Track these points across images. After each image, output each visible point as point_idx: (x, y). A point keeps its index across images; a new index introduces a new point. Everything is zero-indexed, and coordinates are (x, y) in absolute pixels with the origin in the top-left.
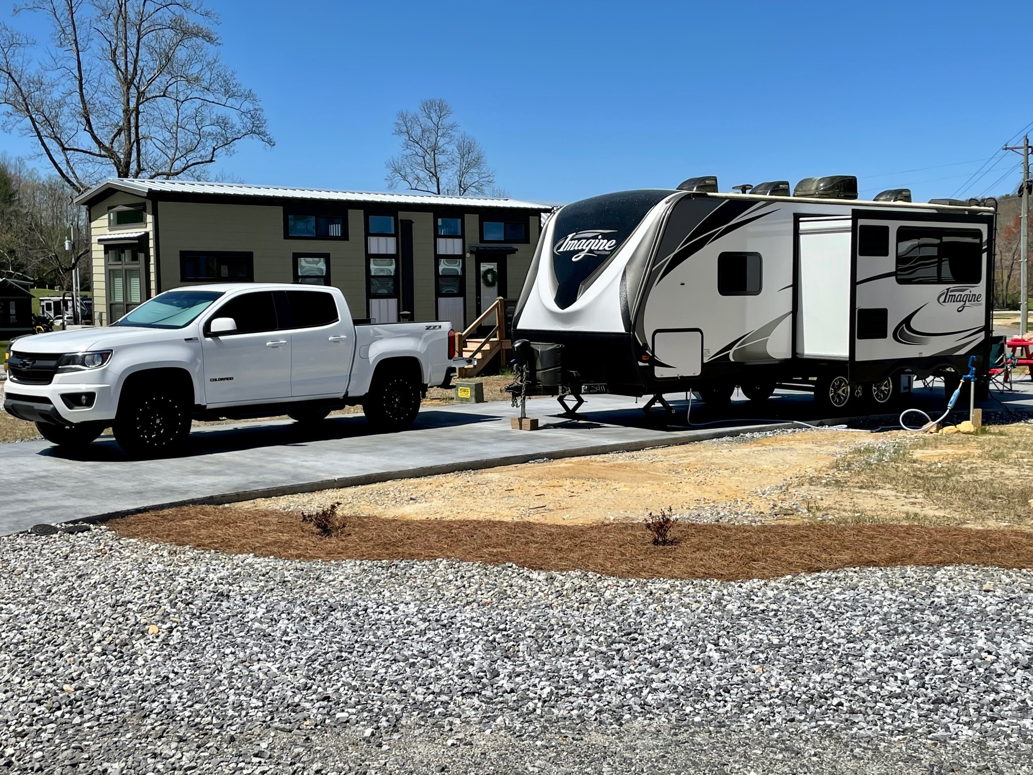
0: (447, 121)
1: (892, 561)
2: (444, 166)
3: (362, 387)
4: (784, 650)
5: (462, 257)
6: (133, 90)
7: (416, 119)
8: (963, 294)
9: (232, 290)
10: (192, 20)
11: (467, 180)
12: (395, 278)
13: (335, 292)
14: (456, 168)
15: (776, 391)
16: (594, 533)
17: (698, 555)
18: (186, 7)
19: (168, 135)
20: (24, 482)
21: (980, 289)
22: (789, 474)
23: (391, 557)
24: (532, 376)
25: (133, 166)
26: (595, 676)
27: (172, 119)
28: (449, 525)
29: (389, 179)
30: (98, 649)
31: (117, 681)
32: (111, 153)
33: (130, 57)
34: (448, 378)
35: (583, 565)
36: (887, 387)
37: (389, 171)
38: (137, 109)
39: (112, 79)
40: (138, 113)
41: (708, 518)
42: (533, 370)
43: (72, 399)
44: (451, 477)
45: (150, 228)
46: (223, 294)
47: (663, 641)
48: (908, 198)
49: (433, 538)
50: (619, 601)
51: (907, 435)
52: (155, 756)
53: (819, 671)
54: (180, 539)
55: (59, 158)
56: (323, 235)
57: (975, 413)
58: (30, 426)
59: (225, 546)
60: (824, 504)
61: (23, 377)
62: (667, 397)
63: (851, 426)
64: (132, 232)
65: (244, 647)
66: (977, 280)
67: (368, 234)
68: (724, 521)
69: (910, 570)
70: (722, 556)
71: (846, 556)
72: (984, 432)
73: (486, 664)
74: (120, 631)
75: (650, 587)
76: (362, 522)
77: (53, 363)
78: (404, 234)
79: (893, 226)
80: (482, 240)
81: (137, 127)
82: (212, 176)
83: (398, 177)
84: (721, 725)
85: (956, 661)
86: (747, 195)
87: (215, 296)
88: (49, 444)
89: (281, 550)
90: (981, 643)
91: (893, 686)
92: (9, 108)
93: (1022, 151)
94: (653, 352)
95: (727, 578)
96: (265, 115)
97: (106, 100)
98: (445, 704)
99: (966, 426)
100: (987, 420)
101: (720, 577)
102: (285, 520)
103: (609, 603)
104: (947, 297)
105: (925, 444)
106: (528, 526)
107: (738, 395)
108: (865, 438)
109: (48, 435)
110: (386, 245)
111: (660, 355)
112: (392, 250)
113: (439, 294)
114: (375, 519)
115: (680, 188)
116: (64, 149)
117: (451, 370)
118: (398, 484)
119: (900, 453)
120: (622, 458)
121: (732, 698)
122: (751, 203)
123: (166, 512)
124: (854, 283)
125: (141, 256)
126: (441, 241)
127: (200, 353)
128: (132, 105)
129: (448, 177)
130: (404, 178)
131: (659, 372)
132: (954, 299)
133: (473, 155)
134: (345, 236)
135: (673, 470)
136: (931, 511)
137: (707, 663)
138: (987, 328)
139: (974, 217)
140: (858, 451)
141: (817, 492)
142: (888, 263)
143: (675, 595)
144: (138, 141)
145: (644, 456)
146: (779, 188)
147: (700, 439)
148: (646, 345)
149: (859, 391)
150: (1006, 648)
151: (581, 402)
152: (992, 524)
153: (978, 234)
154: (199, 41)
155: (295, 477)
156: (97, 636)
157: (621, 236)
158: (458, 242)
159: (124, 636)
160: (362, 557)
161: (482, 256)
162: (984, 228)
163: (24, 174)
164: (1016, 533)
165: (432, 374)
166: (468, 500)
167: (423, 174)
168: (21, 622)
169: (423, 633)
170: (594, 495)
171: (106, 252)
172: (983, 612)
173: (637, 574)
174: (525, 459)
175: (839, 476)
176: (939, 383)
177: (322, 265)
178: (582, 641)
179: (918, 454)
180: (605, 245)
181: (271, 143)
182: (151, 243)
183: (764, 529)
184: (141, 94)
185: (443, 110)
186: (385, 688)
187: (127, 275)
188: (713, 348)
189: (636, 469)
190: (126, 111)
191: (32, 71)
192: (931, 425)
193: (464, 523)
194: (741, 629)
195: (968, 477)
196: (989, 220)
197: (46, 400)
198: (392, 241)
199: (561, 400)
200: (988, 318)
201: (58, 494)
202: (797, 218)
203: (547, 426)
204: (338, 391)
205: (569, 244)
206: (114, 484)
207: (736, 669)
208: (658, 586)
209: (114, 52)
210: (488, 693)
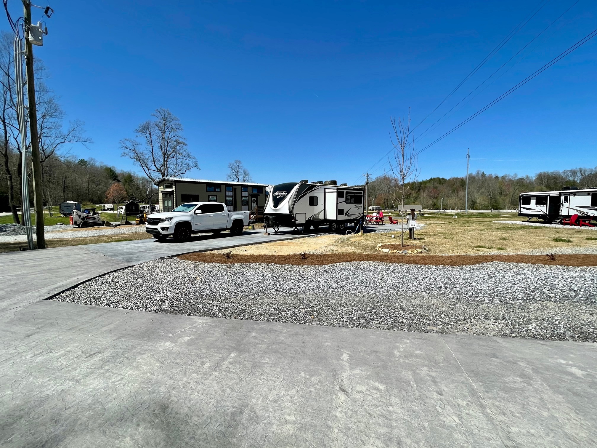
0: (240, 165)
1: (351, 261)
2: (240, 175)
3: (230, 226)
4: (334, 278)
5: (248, 196)
6: (166, 156)
7: (233, 164)
8: (359, 206)
9: (200, 204)
10: (181, 140)
11: (245, 179)
12: (232, 201)
13: (224, 204)
14: (243, 176)
15: (320, 226)
16: (289, 257)
17: (312, 260)
18: (179, 137)
19: (174, 167)
20: (153, 248)
21: (362, 205)
22: (326, 244)
23: (246, 262)
24: (268, 223)
25: (166, 174)
26: (297, 285)
27: (175, 163)
28: (256, 256)
29: (227, 178)
30: (187, 283)
31: (193, 289)
32: (160, 171)
33: (165, 148)
34: (249, 224)
35: (289, 263)
36: (343, 226)
37: (227, 176)
38: (167, 160)
39: (161, 153)
40: (167, 162)
41: (312, 253)
42: (269, 222)
43: (163, 229)
44: (253, 246)
45: (174, 189)
46: (197, 205)
47: (309, 277)
48: (347, 186)
49: (253, 259)
50: (298, 270)
51: (348, 236)
52: (208, 303)
53: (342, 282)
54: (196, 260)
55: (147, 172)
56: (215, 191)
57: (362, 231)
58: (151, 235)
59: (206, 261)
60: (335, 250)
61: (151, 224)
62: (298, 228)
63: (336, 234)
64: (169, 190)
65: (219, 282)
66: (361, 203)
67: (226, 191)
68: (315, 254)
69: (355, 262)
70: (317, 261)
71: (342, 260)
72: (363, 235)
73: (273, 283)
74: (190, 279)
75: (303, 267)
76: (236, 256)
77: (159, 220)
78: (235, 191)
79: (345, 191)
80: (252, 193)
81: (167, 165)
82: (185, 177)
83: (229, 178)
84: (325, 293)
85: (368, 279)
86: (314, 184)
87: (196, 205)
88: (156, 240)
89: (220, 262)
90: (372, 275)
91: (357, 284)
92: (135, 160)
93: (366, 176)
94: (295, 218)
95: (319, 265)
96: (198, 163)
97: (159, 158)
98: (267, 291)
99: (360, 234)
100: (364, 232)
101: (317, 265)
102: (219, 255)
103: (296, 270)
104: (356, 207)
105: (352, 237)
106: (274, 255)
107: (312, 228)
108: (339, 236)
109: (155, 237)
110: (230, 193)
111: (297, 219)
112: (232, 195)
113: (242, 205)
114: (239, 255)
115: (300, 182)
116: (148, 170)
117: (250, 222)
118: (241, 247)
119: (348, 239)
120: (290, 241)
121: (326, 288)
122: (315, 186)
123: (190, 254)
124: (337, 203)
125: (172, 195)
126: (243, 193)
127: (193, 218)
128: (166, 160)
129: (241, 178)
130: (231, 178)
131: (297, 222)
132: (357, 207)
133: (246, 173)
134: (220, 191)
135: (301, 243)
136: (356, 251)
137: (319, 281)
138: (363, 213)
139: (360, 190)
140: (339, 239)
141: (333, 247)
142: (344, 199)
143: (309, 269)
144: (167, 168)
145: (294, 241)
146: (321, 183)
147: (305, 237)
148: (294, 216)
149: (338, 226)
150: (376, 276)
151: (279, 229)
152: (369, 253)
153: (361, 193)
154: (182, 145)
155: (217, 246)
156: (186, 280)
157: (288, 193)
158: (247, 193)
159: (192, 280)
160: (239, 263)
161: (252, 196)
162: (362, 192)
163: (135, 175)
164: (374, 255)
165: (245, 223)
166: (258, 250)
167: (235, 177)
168: (166, 277)
169: (258, 278)
170: (286, 249)
171: (163, 194)
172: (370, 270)
173: (300, 265)
174: (269, 242)
175: (336, 244)
176: (353, 225)
177: (215, 198)
178: (292, 278)
179: (351, 239)
180: (285, 194)
181: (200, 169)
182: (174, 193)
183: (324, 255)
184: (168, 157)
185: (239, 162)
186: (253, 288)
187: (168, 200)
188: (308, 217)
189: (293, 243)
190: (164, 161)
191: (141, 151)
192: (353, 233)
193: (260, 255)
194: (324, 275)
195: (362, 244)
196: (364, 190)
197: (157, 229)
198: (232, 193)
199: (274, 229)
200: (363, 211)
201: (163, 250)
202: (325, 189)
203: (271, 235)
204: (224, 227)
205: (276, 194)
206: (175, 248)
207: (325, 282)
208: (305, 267)
209: (161, 147)
210: (276, 288)
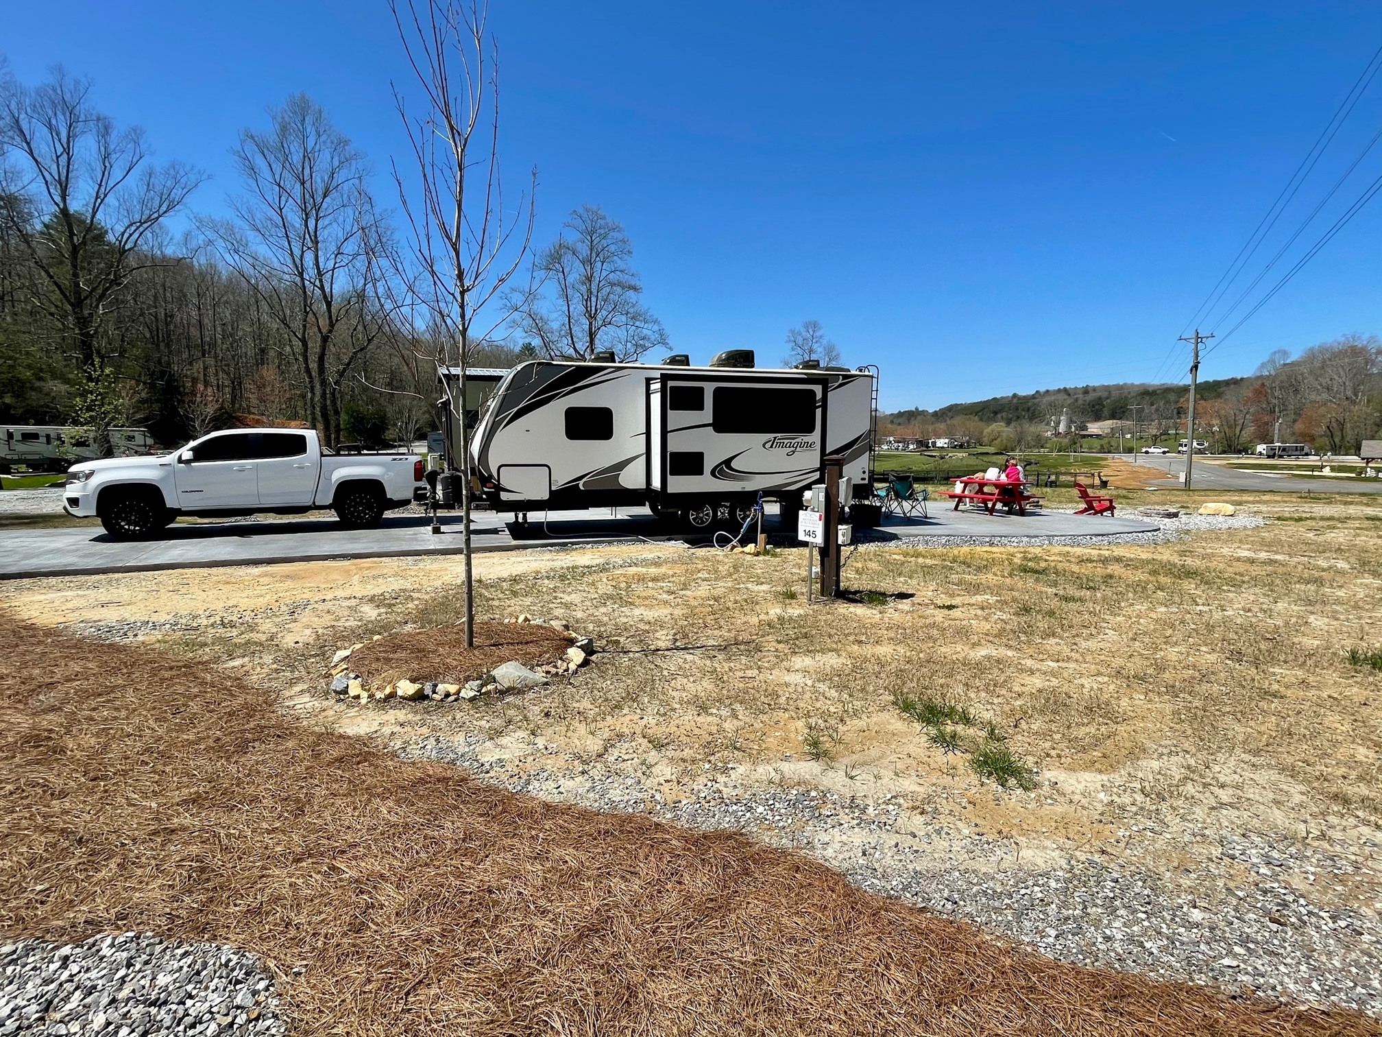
8: (793, 441)
21: (816, 436)
43: (72, 501)
57: (761, 537)
66: (811, 429)
79: (710, 387)
93: (1193, 341)
94: (499, 481)
99: (751, 548)
100: (770, 543)
104: (776, 444)
111: (504, 482)
122: (594, 369)
124: (665, 432)
127: (171, 473)
131: (504, 496)
132: (782, 445)
142: (705, 416)
148: (491, 476)
162: (818, 389)
165: (397, 491)
188: (562, 479)
202: (648, 381)
204: (304, 501)
